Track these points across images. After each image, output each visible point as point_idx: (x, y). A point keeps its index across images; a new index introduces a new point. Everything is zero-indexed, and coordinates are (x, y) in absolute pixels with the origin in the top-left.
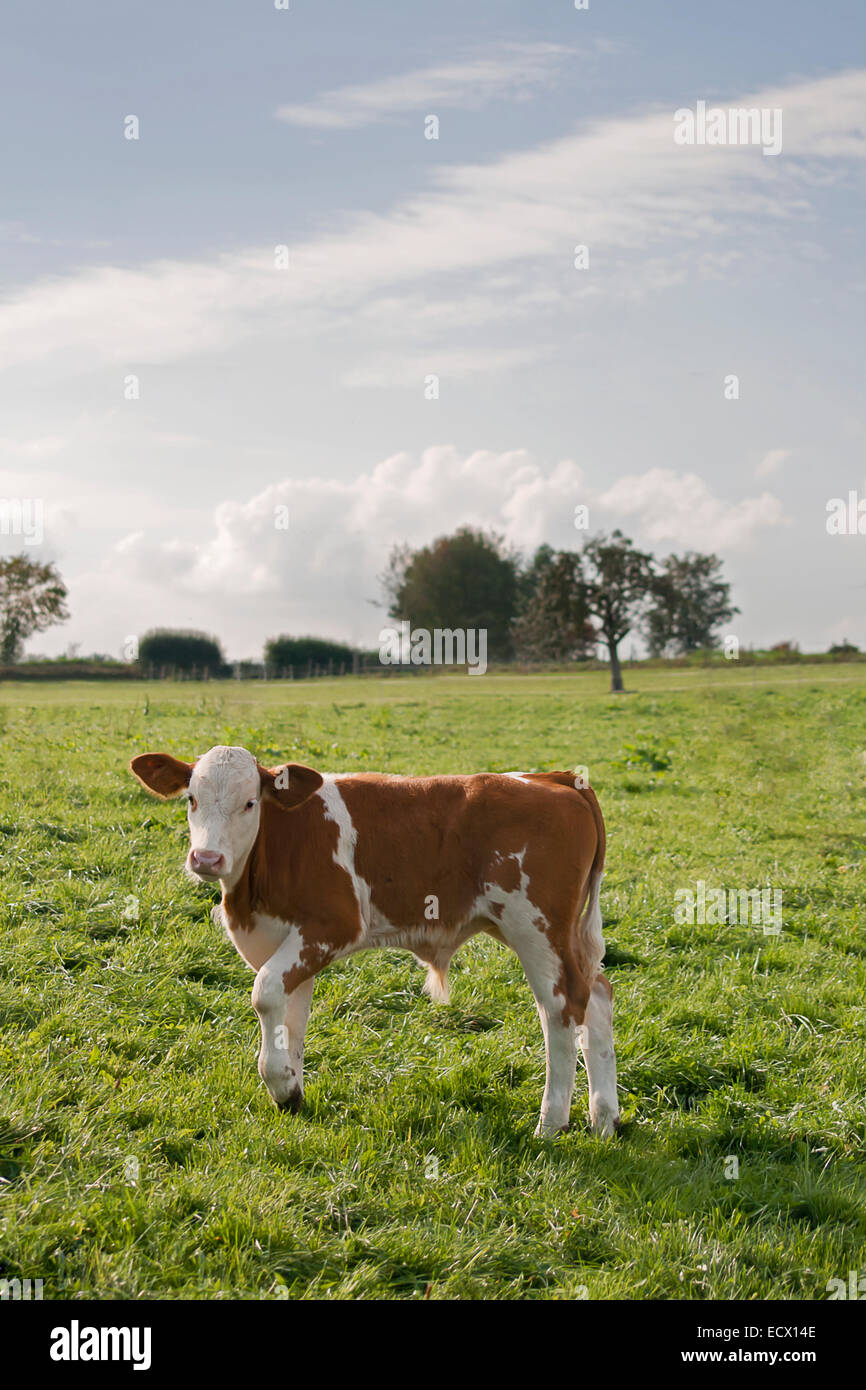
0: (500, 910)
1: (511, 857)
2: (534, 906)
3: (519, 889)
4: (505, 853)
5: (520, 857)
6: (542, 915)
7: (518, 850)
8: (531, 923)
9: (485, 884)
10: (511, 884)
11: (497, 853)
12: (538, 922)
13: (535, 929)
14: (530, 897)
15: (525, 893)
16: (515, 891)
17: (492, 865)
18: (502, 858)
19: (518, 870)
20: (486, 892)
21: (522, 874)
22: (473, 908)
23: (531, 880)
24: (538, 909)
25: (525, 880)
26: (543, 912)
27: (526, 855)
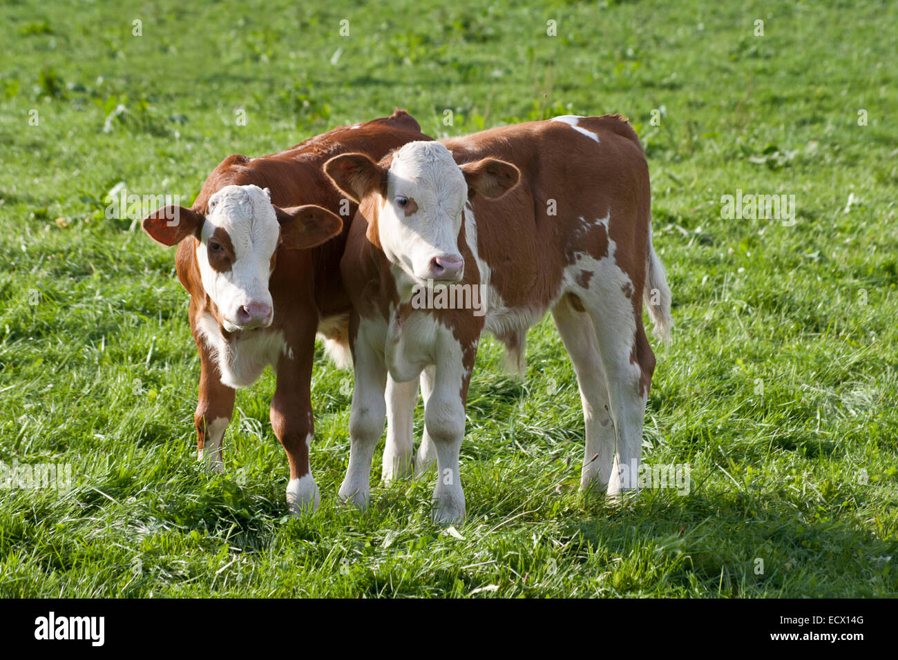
0: (589, 279)
1: (597, 223)
2: (623, 271)
3: (607, 256)
4: (591, 219)
5: (605, 222)
6: (630, 281)
7: (603, 216)
8: (620, 288)
9: (576, 254)
10: (599, 252)
11: (582, 219)
12: (626, 288)
13: (622, 295)
14: (619, 263)
15: (614, 259)
16: (604, 259)
17: (578, 230)
18: (588, 224)
19: (605, 237)
20: (577, 261)
21: (609, 239)
22: (563, 282)
23: (618, 246)
24: (627, 275)
25: (612, 246)
26: (630, 278)
27: (610, 219)
